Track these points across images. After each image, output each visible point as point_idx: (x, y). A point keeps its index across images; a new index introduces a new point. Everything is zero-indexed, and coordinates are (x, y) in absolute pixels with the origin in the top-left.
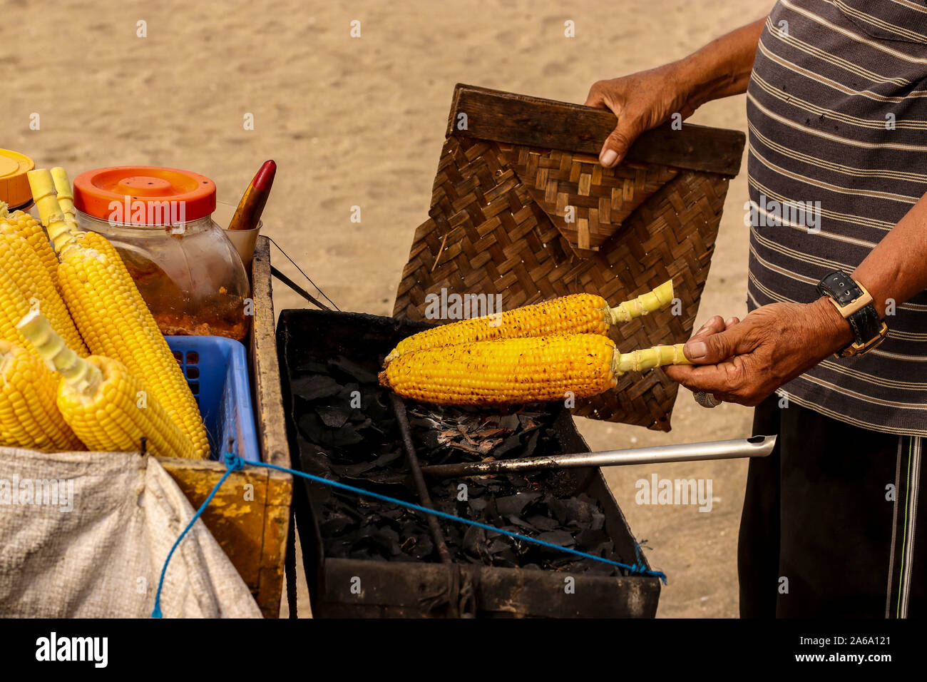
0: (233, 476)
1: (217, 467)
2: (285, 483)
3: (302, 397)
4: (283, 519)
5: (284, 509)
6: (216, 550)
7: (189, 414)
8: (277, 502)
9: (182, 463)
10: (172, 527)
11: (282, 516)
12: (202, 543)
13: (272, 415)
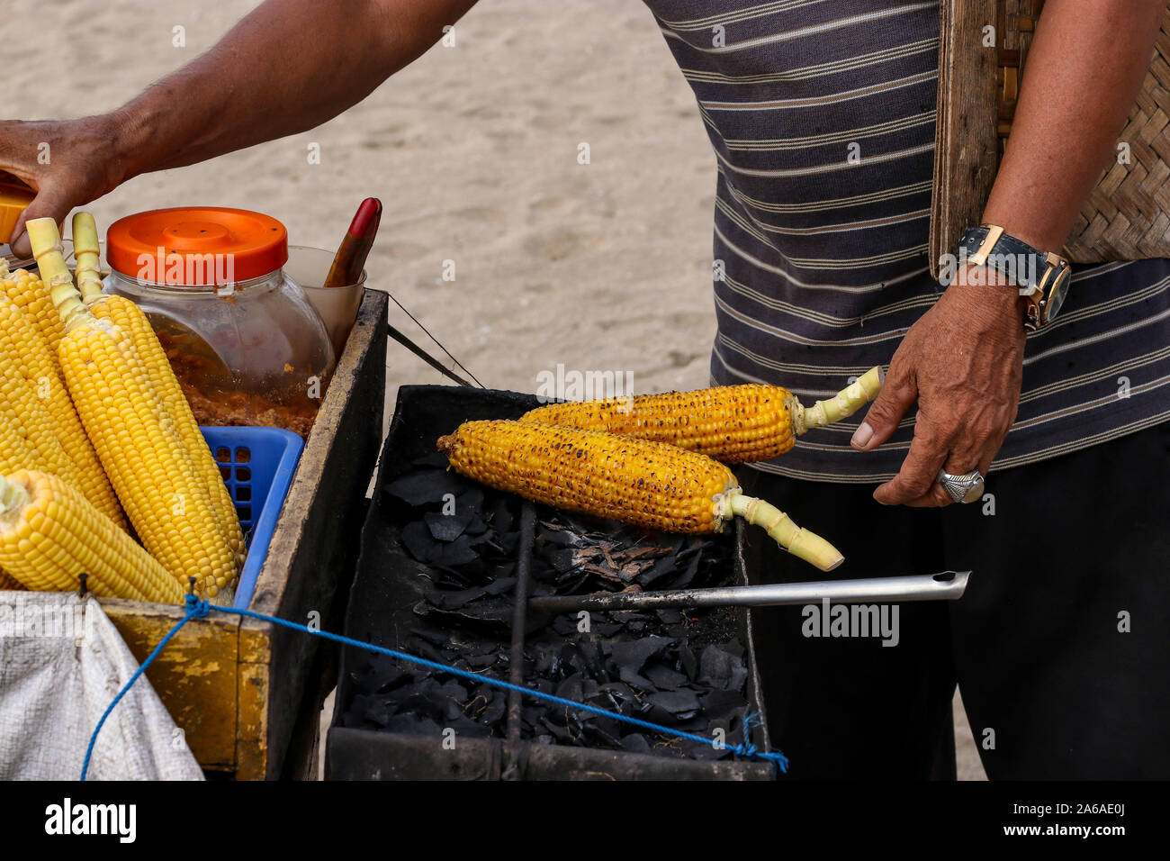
0: (195, 625)
1: (174, 613)
2: (261, 635)
3: (407, 500)
4: (261, 680)
5: (262, 668)
6: (162, 720)
7: (209, 531)
8: (252, 659)
9: (132, 606)
10: (109, 690)
11: (260, 677)
12: (145, 711)
13: (283, 540)
